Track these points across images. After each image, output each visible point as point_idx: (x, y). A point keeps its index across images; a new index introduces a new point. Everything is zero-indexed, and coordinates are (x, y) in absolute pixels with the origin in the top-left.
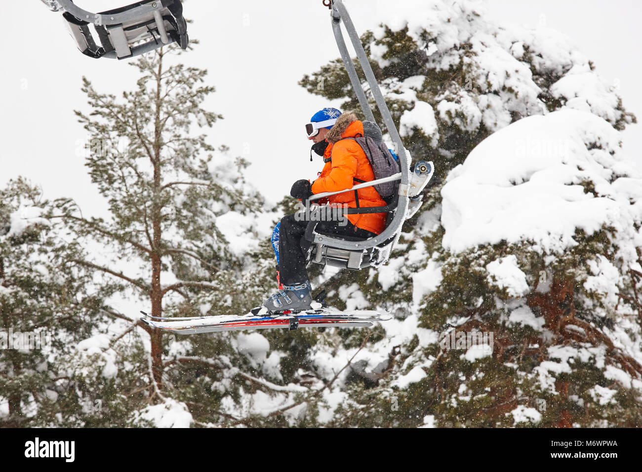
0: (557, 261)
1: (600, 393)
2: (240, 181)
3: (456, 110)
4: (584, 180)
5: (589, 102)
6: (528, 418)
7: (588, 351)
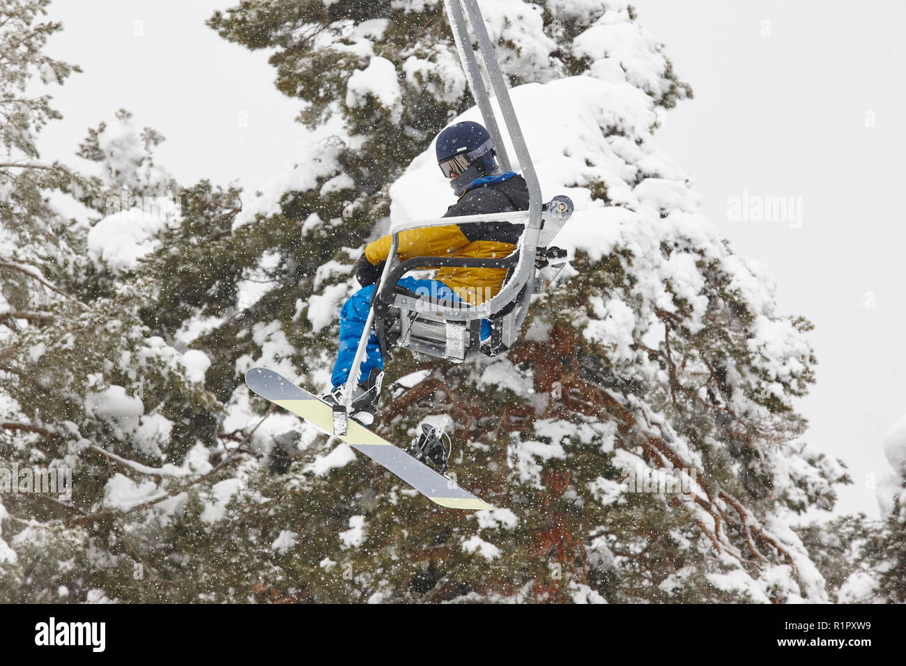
0: (545, 298)
1: (604, 488)
2: (146, 163)
3: (429, 71)
4: (592, 180)
5: (624, 65)
6: (499, 522)
7: (592, 428)
